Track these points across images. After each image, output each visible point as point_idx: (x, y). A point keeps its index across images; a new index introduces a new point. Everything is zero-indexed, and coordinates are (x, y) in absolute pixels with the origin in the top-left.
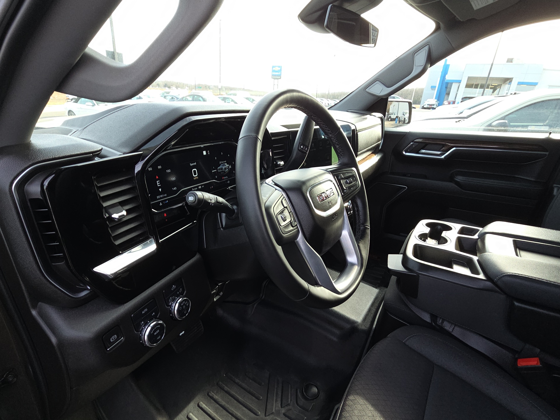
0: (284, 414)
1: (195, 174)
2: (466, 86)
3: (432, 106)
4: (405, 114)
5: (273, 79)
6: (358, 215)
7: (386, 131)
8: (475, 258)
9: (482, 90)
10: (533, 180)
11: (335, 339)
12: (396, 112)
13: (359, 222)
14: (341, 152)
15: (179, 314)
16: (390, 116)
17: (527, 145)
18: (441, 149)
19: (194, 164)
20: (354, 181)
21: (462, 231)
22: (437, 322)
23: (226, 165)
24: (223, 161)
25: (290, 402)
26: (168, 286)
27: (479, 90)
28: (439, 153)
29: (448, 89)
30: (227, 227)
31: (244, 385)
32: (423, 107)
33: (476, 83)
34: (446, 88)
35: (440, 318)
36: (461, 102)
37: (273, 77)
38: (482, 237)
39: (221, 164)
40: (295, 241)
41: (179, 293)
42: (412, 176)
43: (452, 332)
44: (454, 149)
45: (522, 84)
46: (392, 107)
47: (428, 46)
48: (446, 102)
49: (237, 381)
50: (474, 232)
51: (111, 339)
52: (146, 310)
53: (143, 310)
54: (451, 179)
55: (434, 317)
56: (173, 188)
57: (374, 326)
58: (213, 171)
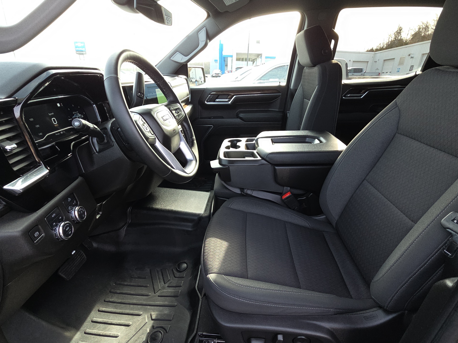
0: (168, 287)
1: (55, 122)
2: (236, 59)
3: (218, 75)
4: (201, 78)
5: (78, 55)
6: (187, 133)
7: (191, 89)
8: (255, 152)
9: (246, 62)
10: (277, 110)
11: (190, 229)
12: (194, 77)
13: (189, 137)
14: (167, 94)
15: (80, 217)
16: (191, 80)
17: (271, 90)
18: (228, 97)
19: (52, 114)
20: (180, 112)
21: (247, 141)
22: (244, 191)
23: (78, 115)
24: (75, 112)
25: (170, 278)
26: (65, 198)
27: (245, 63)
28: (227, 100)
29: (226, 62)
30: (100, 151)
31: (132, 284)
32: (212, 76)
33: (243, 58)
34: (224, 61)
35: (245, 189)
36: (236, 71)
37: (77, 53)
38: (257, 141)
39: (74, 114)
40: (155, 145)
41: (74, 204)
42: (214, 118)
43: (252, 194)
44: (235, 96)
45: (268, 58)
46: (192, 73)
47: (205, 27)
48: (226, 72)
49: (126, 283)
50: (252, 140)
51: (35, 234)
52: (54, 215)
53: (52, 214)
54: (238, 117)
55: (242, 189)
56: (40, 134)
57: (212, 211)
58: (69, 120)
